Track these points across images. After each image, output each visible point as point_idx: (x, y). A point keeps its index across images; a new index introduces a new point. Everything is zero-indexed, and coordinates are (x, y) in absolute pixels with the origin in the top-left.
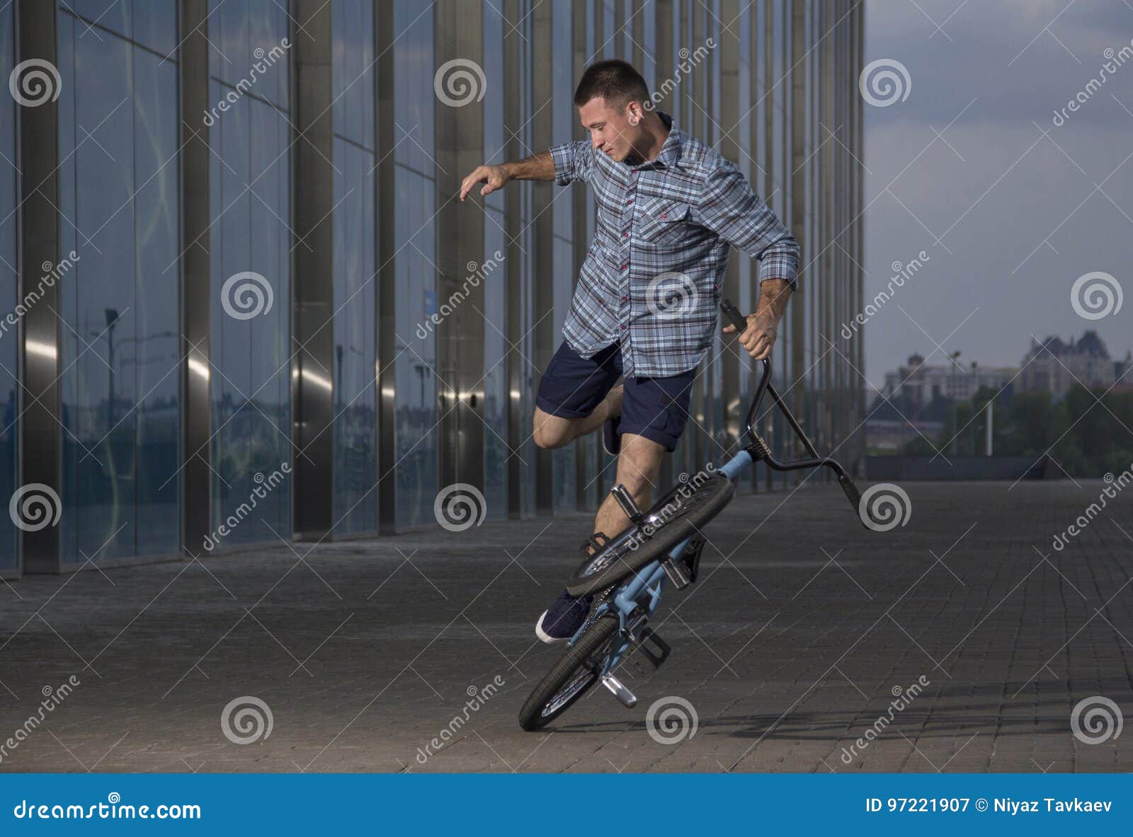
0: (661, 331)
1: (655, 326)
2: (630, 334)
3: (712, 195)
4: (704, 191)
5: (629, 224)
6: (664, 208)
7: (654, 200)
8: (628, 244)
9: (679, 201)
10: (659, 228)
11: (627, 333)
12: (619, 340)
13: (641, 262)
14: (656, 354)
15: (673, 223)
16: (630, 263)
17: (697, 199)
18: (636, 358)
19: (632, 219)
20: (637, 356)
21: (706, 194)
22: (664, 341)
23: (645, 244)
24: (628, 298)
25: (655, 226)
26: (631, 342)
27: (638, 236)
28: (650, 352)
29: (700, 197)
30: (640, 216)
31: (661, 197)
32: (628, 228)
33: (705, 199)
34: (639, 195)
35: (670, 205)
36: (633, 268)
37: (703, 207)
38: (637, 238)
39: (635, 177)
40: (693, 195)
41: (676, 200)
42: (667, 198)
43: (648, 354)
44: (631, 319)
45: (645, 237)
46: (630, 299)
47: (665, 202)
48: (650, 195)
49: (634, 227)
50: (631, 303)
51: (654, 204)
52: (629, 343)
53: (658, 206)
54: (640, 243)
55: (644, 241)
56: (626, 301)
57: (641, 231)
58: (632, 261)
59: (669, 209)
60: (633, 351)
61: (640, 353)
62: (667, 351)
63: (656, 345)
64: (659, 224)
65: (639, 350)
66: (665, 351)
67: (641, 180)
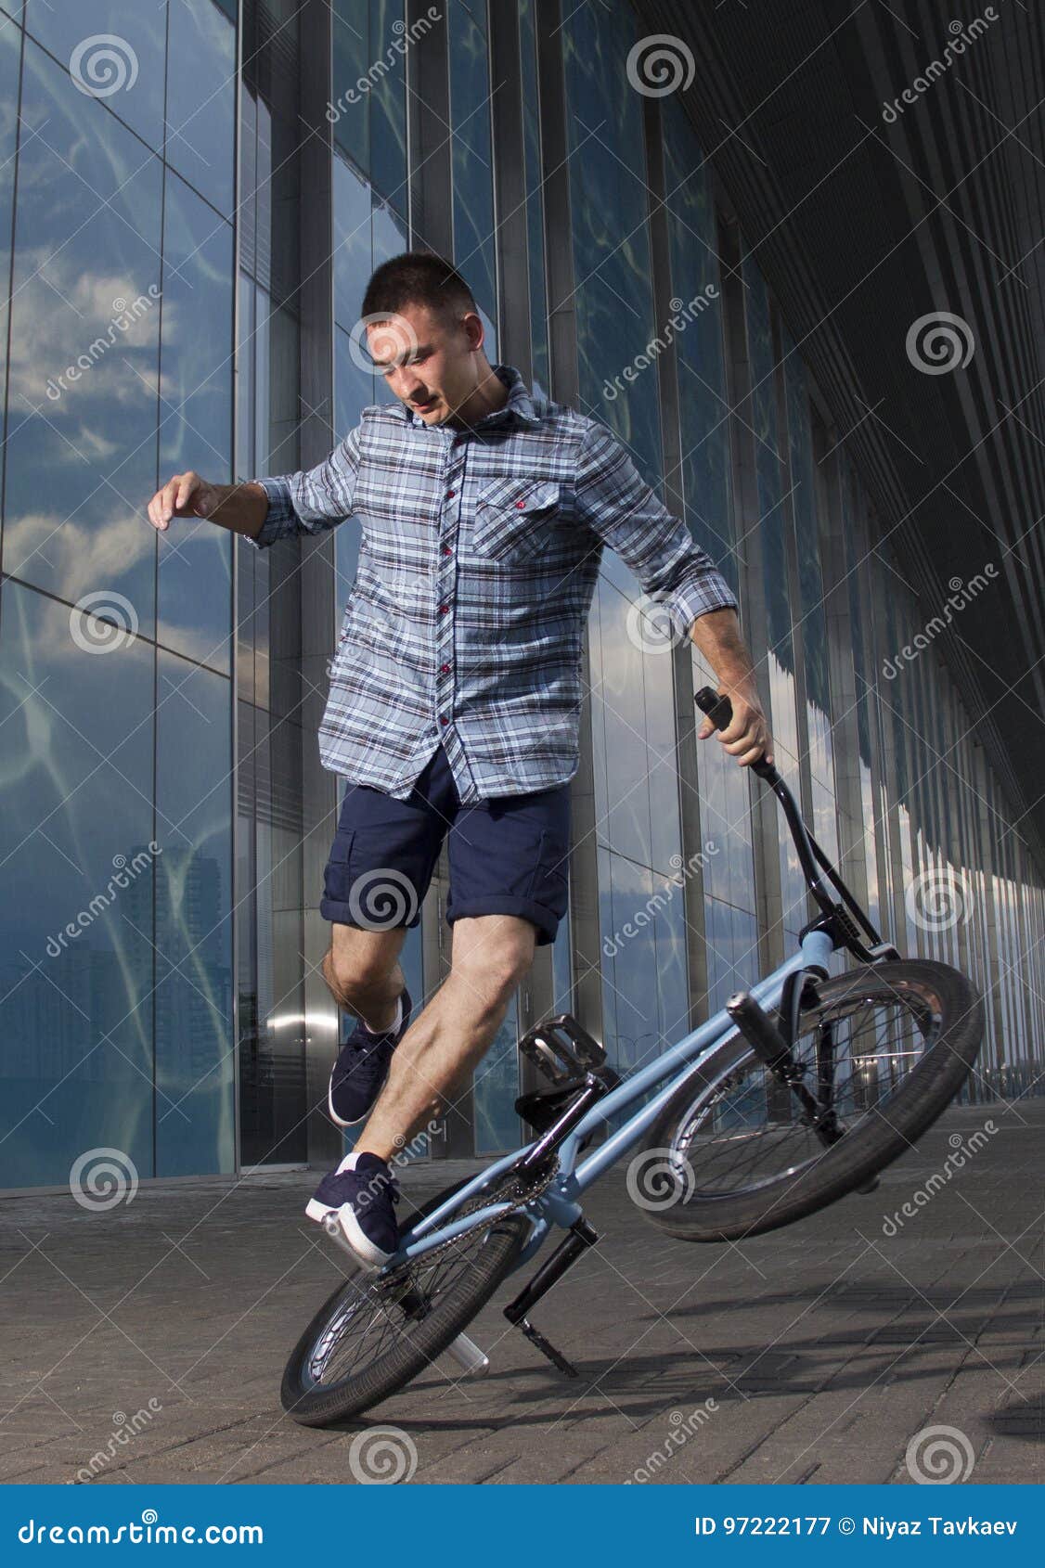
0: (507, 721)
1: (496, 715)
2: (456, 729)
3: (595, 464)
4: (582, 459)
5: (452, 532)
6: (518, 493)
7: (498, 482)
8: (452, 566)
9: (542, 479)
10: (511, 527)
11: (452, 729)
12: (441, 744)
13: (475, 599)
14: (508, 759)
15: (535, 515)
16: (455, 602)
17: (571, 472)
18: (475, 768)
19: (459, 521)
20: (477, 766)
21: (585, 463)
22: (518, 738)
23: (483, 562)
24: (451, 666)
25: (503, 526)
26: (463, 744)
27: (470, 550)
28: (497, 757)
29: (577, 469)
30: (473, 513)
31: (510, 476)
32: (452, 536)
33: (584, 471)
34: (468, 478)
35: (527, 487)
36: (461, 610)
37: (582, 485)
38: (467, 554)
39: (460, 451)
40: (563, 467)
41: (535, 478)
42: (520, 477)
43: (496, 758)
44: (456, 704)
45: (484, 549)
46: (455, 668)
47: (517, 483)
48: (488, 475)
49: (463, 535)
50: (456, 676)
51: (500, 489)
52: (458, 744)
53: (507, 490)
54: (475, 561)
55: (481, 556)
56: (448, 671)
57: (476, 539)
58: (461, 597)
59: (527, 492)
60: (467, 758)
61: (480, 760)
62: (526, 753)
63: (505, 745)
64: (510, 519)
65: (477, 755)
66: (521, 753)
67: (471, 454)
